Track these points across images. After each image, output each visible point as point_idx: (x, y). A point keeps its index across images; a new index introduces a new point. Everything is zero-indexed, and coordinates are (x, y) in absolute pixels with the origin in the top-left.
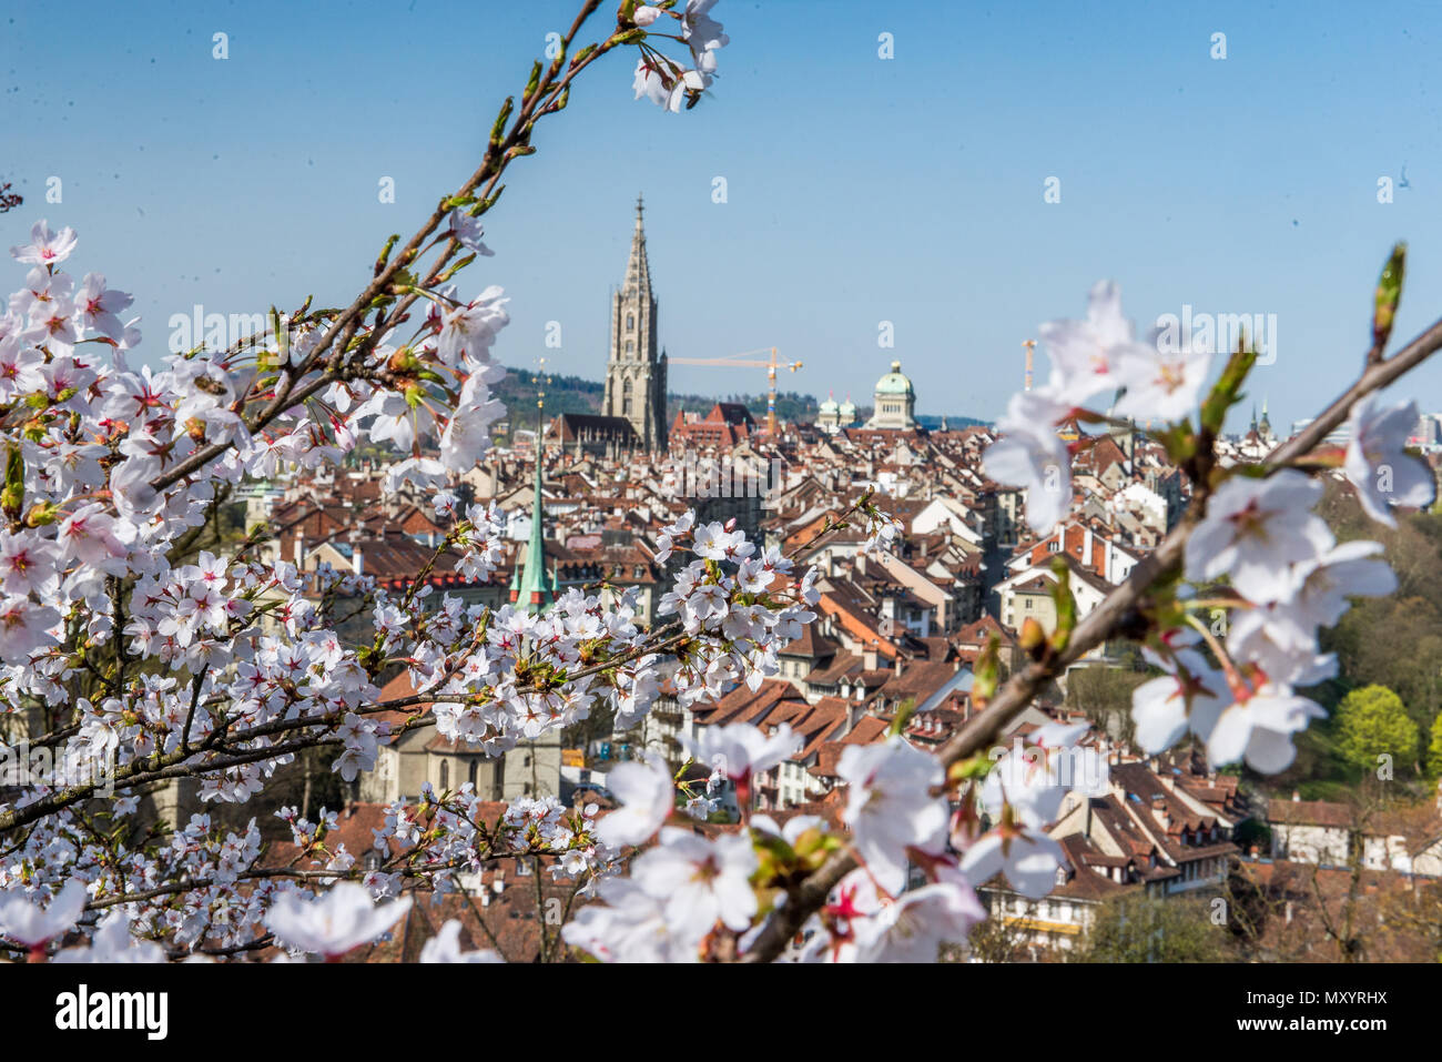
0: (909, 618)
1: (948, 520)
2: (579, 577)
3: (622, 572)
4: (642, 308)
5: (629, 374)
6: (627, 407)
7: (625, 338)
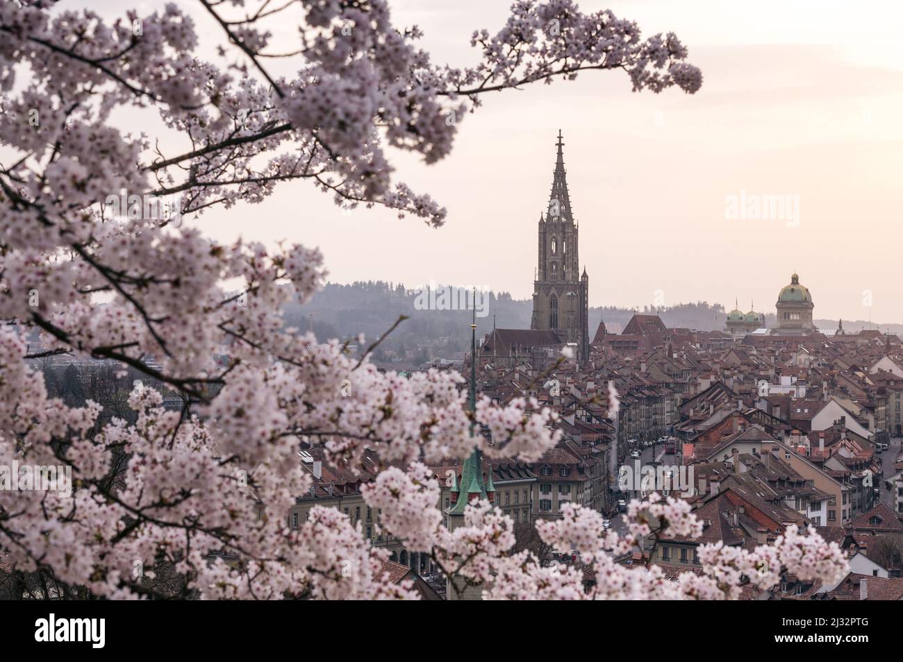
0: (809, 508)
1: (843, 418)
2: (512, 477)
3: (550, 472)
4: (564, 232)
5: (553, 291)
6: (553, 321)
7: (550, 259)
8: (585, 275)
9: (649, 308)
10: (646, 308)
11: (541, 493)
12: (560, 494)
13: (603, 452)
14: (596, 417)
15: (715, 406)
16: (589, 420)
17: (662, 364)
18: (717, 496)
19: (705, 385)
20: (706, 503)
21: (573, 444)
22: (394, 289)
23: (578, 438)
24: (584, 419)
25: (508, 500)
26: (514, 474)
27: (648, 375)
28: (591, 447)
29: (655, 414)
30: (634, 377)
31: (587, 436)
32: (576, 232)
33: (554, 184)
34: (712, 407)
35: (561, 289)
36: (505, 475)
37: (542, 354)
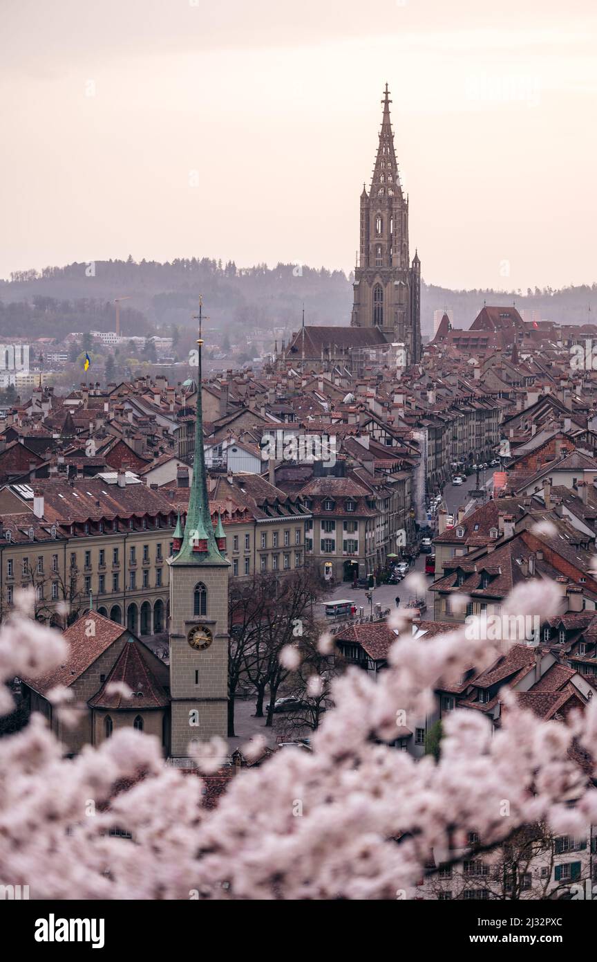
2: (280, 514)
3: (334, 506)
4: (391, 209)
5: (378, 280)
6: (378, 316)
7: (374, 241)
8: (416, 260)
9: (534, 291)
10: (529, 290)
11: (322, 531)
12: (345, 532)
13: (403, 482)
14: (398, 439)
15: (539, 425)
16: (389, 442)
17: (500, 369)
18: (511, 539)
19: (532, 399)
20: (498, 547)
21: (364, 472)
22: (224, 268)
23: (370, 465)
24: (382, 441)
25: (276, 541)
26: (283, 510)
27: (481, 384)
28: (386, 475)
29: (489, 431)
30: (462, 387)
31: (380, 462)
32: (405, 208)
33: (380, 150)
34: (534, 427)
35: (387, 277)
36: (273, 512)
37: (362, 356)
